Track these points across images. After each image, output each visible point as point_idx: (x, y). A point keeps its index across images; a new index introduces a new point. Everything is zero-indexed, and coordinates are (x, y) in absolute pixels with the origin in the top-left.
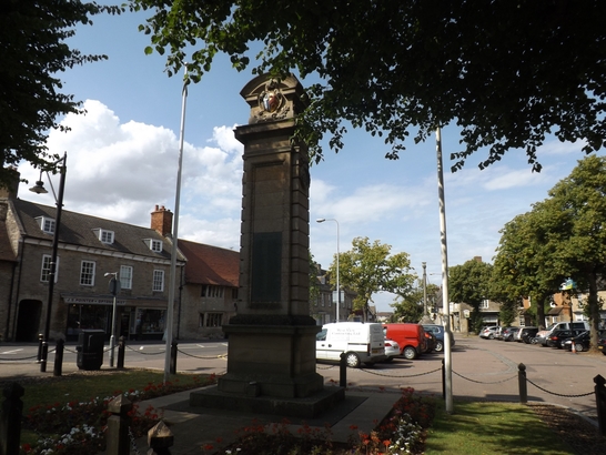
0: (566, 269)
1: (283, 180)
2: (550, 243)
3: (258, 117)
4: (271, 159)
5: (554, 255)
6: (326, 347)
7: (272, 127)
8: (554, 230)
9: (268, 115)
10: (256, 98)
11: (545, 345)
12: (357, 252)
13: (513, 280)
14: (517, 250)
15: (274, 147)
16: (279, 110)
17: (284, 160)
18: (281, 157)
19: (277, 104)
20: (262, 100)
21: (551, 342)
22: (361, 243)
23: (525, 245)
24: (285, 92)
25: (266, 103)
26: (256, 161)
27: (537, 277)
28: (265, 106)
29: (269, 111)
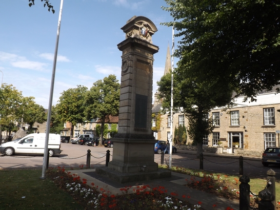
3: (139, 36)
4: (144, 60)
6: (33, 147)
9: (144, 38)
10: (139, 26)
15: (146, 55)
16: (147, 38)
17: (150, 63)
18: (149, 61)
19: (147, 34)
20: (141, 29)
21: (79, 142)
24: (150, 31)
25: (144, 32)
26: (139, 58)
27: (76, 116)
28: (142, 33)
29: (143, 36)
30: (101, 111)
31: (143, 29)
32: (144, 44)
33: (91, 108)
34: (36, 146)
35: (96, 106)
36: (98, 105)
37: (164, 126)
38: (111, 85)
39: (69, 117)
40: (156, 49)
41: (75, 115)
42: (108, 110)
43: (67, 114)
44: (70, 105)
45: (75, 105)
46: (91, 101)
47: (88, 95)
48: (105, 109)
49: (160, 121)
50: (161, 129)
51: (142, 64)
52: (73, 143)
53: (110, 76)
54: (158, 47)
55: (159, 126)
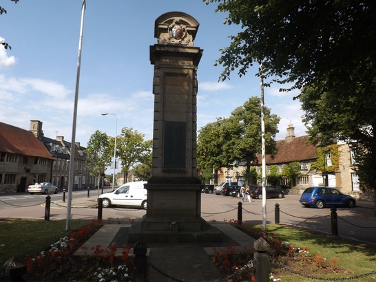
0: (240, 154)
1: (187, 88)
2: (232, 140)
3: (168, 41)
4: (178, 71)
5: (234, 146)
6: (129, 197)
7: (181, 50)
8: (235, 133)
9: (177, 41)
10: (167, 27)
11: (218, 194)
12: (123, 137)
13: (204, 158)
14: (207, 142)
15: (181, 64)
16: (183, 39)
17: (188, 74)
18: (185, 71)
19: (182, 35)
20: (171, 29)
21: (223, 193)
22: (127, 131)
23: (212, 140)
24: (188, 28)
25: (174, 32)
26: (167, 71)
27: (218, 158)
28: (173, 35)
29: (176, 38)
30: (241, 149)
31: (173, 29)
32: (171, 49)
33: (229, 146)
34: (132, 197)
35: (234, 144)
36: (237, 142)
37: (344, 164)
38: (253, 112)
39: (209, 161)
40: (196, 51)
41: (216, 156)
42: (250, 146)
43: (206, 156)
44: (208, 145)
45: (214, 145)
46: (227, 136)
47: (223, 130)
48: (246, 146)
49: (338, 156)
50: (341, 168)
51: (175, 78)
52: (217, 194)
53: (250, 99)
54: (198, 48)
55: (338, 165)
